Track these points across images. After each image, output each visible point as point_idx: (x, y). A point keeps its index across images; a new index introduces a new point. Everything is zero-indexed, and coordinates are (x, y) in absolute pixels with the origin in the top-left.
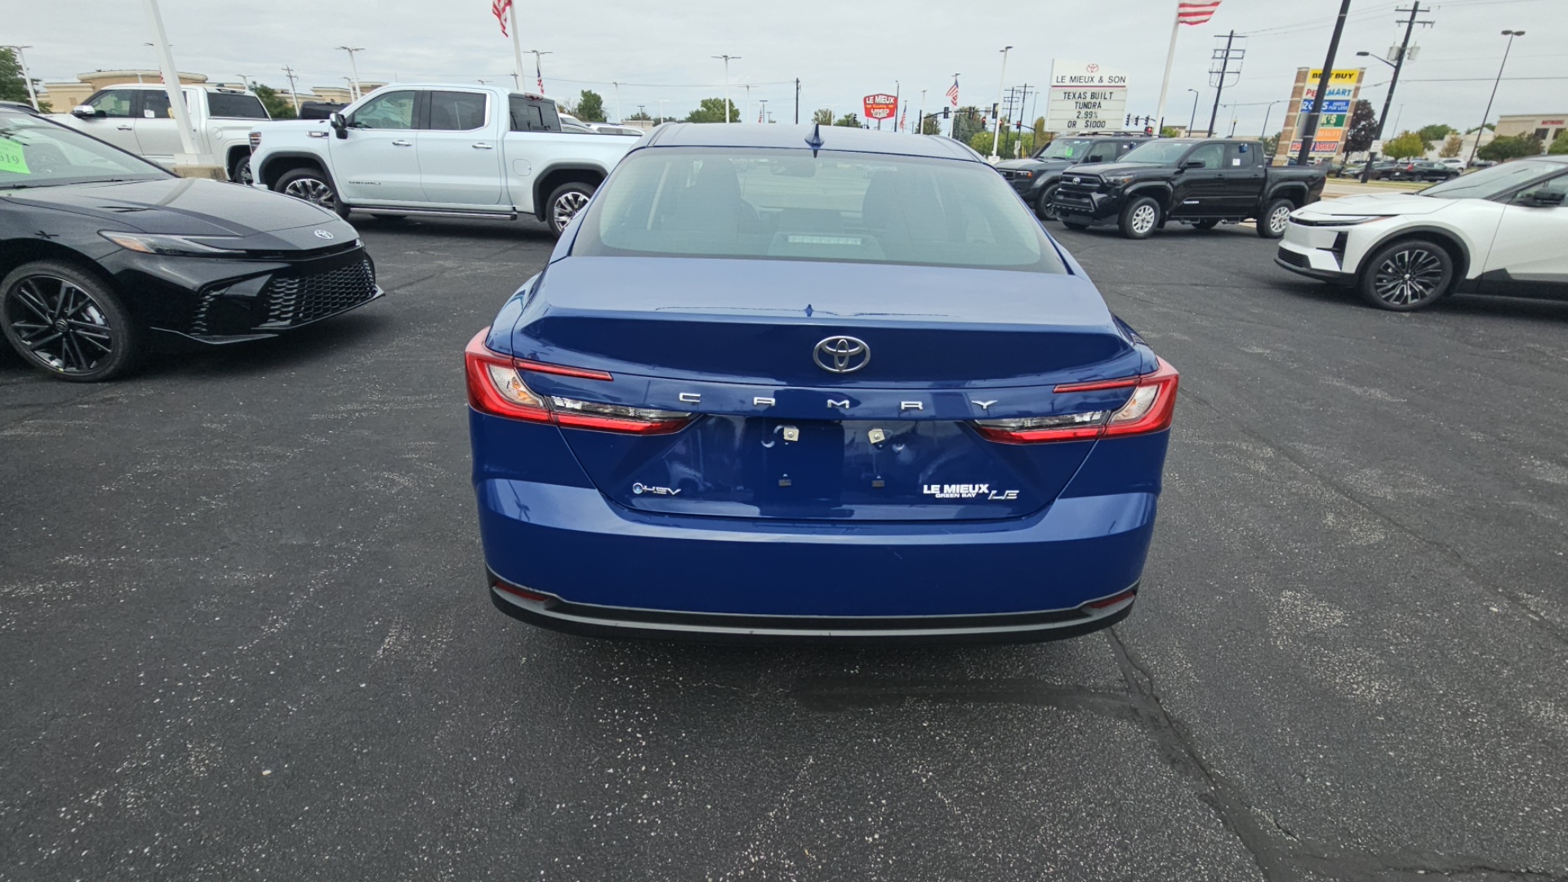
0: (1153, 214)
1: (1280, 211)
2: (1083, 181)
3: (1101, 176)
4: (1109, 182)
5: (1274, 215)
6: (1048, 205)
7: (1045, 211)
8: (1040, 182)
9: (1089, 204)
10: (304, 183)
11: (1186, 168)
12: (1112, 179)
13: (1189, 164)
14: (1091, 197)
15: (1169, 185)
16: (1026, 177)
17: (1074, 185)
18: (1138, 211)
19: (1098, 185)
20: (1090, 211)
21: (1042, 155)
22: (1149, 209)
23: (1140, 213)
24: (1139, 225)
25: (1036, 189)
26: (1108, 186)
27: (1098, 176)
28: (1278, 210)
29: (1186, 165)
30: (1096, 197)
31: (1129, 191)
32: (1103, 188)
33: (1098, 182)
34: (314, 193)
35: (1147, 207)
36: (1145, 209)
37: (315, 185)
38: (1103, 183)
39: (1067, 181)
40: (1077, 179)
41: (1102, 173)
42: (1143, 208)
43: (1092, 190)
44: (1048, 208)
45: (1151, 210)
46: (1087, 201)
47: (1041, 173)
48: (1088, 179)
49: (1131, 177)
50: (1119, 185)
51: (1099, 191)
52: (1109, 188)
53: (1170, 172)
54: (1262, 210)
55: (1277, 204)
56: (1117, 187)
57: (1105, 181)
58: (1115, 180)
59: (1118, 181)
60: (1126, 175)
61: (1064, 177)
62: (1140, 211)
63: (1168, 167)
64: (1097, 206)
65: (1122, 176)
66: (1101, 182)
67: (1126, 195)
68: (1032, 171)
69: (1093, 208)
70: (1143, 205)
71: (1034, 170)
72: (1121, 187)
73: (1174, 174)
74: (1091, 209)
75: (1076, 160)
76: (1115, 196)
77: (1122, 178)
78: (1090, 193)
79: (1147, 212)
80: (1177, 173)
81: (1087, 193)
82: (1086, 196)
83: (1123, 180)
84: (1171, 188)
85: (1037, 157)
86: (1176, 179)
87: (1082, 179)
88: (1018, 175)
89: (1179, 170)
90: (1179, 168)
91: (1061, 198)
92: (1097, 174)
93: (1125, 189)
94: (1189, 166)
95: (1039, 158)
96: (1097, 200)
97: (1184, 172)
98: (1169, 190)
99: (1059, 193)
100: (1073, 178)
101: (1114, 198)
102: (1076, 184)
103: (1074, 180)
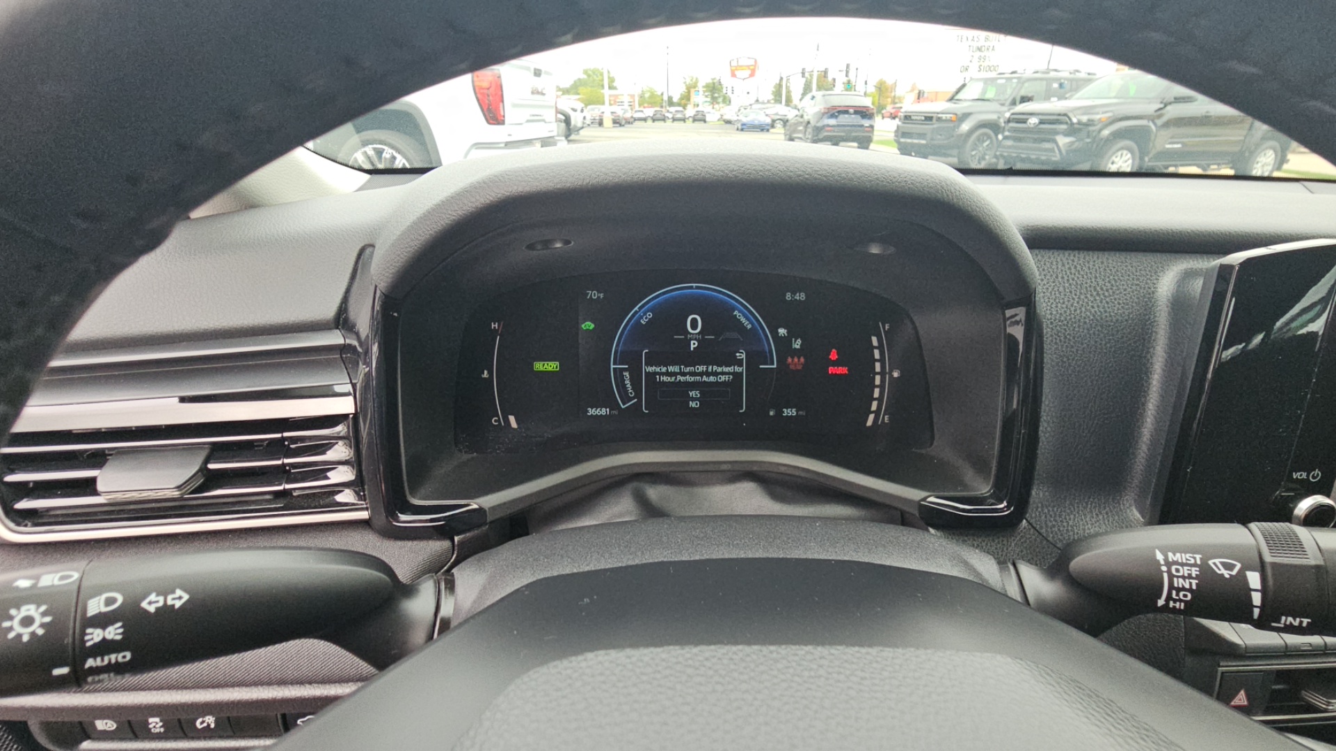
0: (1130, 161)
1: (1265, 154)
2: (1041, 122)
3: (1071, 115)
4: (1079, 123)
5: (1258, 159)
6: (974, 153)
7: (970, 159)
8: (965, 127)
9: (1052, 150)
11: (1170, 103)
12: (1084, 119)
13: (1175, 98)
14: (1055, 142)
15: (1151, 124)
16: (951, 121)
17: (1029, 128)
18: (1114, 158)
19: (1064, 127)
20: (1054, 159)
21: (957, 98)
22: (1126, 155)
23: (1116, 160)
25: (960, 135)
26: (1076, 126)
27: (1065, 115)
28: (1263, 154)
29: (1172, 100)
30: (1063, 141)
31: (1106, 132)
32: (1073, 130)
33: (1067, 123)
35: (1125, 152)
36: (1122, 155)
38: (1072, 124)
39: (1017, 122)
40: (1033, 121)
41: (1072, 111)
42: (1120, 153)
43: (1056, 133)
45: (1129, 155)
46: (1047, 145)
47: (966, 116)
48: (1050, 119)
49: (1111, 114)
50: (1094, 125)
51: (1066, 134)
52: (1080, 130)
53: (1149, 109)
54: (1247, 154)
55: (1264, 146)
56: (1091, 128)
57: (1075, 120)
58: (1089, 120)
59: (1092, 121)
60: (1103, 113)
61: (1014, 119)
62: (1116, 157)
63: (1149, 103)
64: (1064, 152)
65: (1098, 113)
66: (1069, 122)
67: (1102, 139)
68: (956, 114)
69: (1058, 155)
70: (1118, 150)
71: (958, 113)
72: (1098, 127)
73: (1156, 111)
74: (1055, 156)
75: (1004, 102)
76: (1088, 140)
77: (1098, 117)
78: (1053, 137)
79: (1125, 158)
80: (1160, 109)
81: (1049, 137)
82: (1048, 141)
83: (1100, 119)
84: (1153, 127)
85: (951, 99)
86: (1159, 117)
87: (1041, 120)
88: (939, 119)
89: (1162, 106)
90: (1161, 103)
91: (1010, 143)
92: (1063, 112)
93: (1100, 131)
94: (1177, 101)
95: (954, 101)
96: (1064, 145)
97: (1169, 108)
98: (1152, 131)
99: (1005, 138)
100: (1027, 119)
101: (1087, 143)
102: (1032, 126)
103: (1030, 121)
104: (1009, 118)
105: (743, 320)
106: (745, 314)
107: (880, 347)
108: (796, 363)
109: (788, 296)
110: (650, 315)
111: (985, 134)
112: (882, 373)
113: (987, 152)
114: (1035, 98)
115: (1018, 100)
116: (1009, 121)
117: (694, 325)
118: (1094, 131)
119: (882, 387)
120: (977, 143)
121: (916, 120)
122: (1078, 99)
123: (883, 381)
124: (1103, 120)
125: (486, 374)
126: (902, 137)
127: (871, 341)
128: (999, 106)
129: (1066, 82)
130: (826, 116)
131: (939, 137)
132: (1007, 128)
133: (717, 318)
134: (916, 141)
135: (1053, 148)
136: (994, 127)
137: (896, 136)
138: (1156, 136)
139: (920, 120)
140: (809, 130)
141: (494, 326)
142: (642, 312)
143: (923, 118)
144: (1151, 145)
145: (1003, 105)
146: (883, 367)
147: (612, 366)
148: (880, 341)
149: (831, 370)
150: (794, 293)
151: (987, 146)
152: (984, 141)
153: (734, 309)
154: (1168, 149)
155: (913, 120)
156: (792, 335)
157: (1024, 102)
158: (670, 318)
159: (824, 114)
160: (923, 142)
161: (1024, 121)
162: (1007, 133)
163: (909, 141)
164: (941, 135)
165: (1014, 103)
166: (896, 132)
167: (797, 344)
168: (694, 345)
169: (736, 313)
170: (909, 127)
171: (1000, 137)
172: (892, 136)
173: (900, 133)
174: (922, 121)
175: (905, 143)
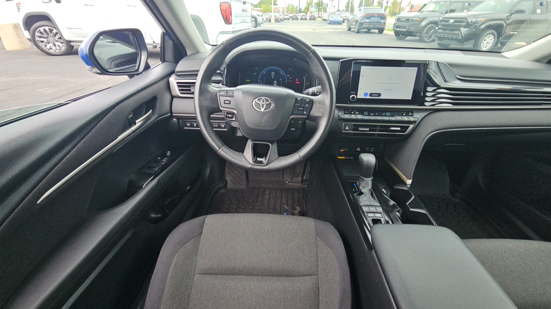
0: (493, 39)
2: (455, 22)
3: (468, 19)
6: (426, 35)
7: (424, 38)
8: (423, 24)
9: (458, 34)
10: (45, 30)
11: (513, 13)
12: (474, 20)
13: (516, 11)
14: (460, 30)
15: (504, 23)
16: (417, 21)
17: (449, 24)
18: (485, 38)
19: (465, 24)
20: (458, 38)
21: (422, 10)
22: (491, 37)
24: (485, 45)
25: (421, 27)
26: (470, 23)
27: (466, 19)
29: (515, 12)
30: (463, 30)
31: (483, 26)
32: (468, 25)
33: (466, 22)
34: (51, 35)
35: (491, 35)
36: (489, 36)
37: (51, 31)
38: (468, 23)
39: (444, 22)
40: (452, 21)
41: (468, 17)
42: (488, 36)
43: (461, 26)
44: (426, 36)
45: (493, 37)
46: (456, 32)
47: (424, 18)
48: (459, 21)
49: (485, 18)
50: (478, 23)
51: (465, 27)
52: (471, 25)
53: (504, 16)
56: (476, 25)
57: (470, 21)
59: (477, 21)
60: (482, 18)
61: (443, 20)
62: (487, 38)
63: (504, 13)
64: (463, 35)
65: (480, 18)
66: (467, 22)
67: (481, 29)
68: (420, 18)
69: (461, 37)
70: (488, 35)
71: (421, 17)
72: (479, 24)
73: (507, 17)
74: (459, 37)
75: (442, 12)
76: (474, 30)
77: (480, 19)
78: (459, 28)
79: (490, 38)
80: (509, 16)
81: (458, 28)
82: (457, 30)
83: (481, 20)
84: (505, 25)
85: (419, 11)
86: (508, 19)
87: (455, 20)
88: (412, 20)
89: (510, 14)
90: (510, 13)
91: (441, 31)
92: (465, 17)
93: (481, 25)
94: (516, 12)
95: (420, 12)
96: (464, 32)
97: (513, 16)
98: (504, 26)
99: (439, 29)
100: (449, 20)
101: (474, 31)
102: (451, 23)
103: (450, 21)
104: (442, 20)
105: (281, 73)
106: (282, 72)
107: (305, 79)
108: (290, 81)
109: (289, 69)
110: (265, 72)
111: (431, 27)
112: (305, 83)
113: (432, 34)
114: (456, 11)
115: (449, 11)
116: (441, 21)
117: (273, 74)
118: (477, 26)
119: (305, 86)
120: (428, 31)
121: (402, 20)
122: (474, 11)
123: (305, 85)
124: (481, 21)
125: (238, 82)
126: (396, 28)
127: (303, 78)
128: (440, 14)
129: (472, 3)
130: (365, 18)
131: (412, 28)
132: (440, 24)
133: (277, 73)
134: (402, 30)
135: (459, 33)
136: (436, 23)
137: (394, 27)
138: (506, 28)
139: (404, 20)
140: (358, 24)
141: (240, 73)
142: (264, 71)
143: (406, 20)
144: (503, 32)
145: (441, 13)
146: (306, 82)
147: (259, 81)
148: (305, 78)
149: (296, 82)
150: (290, 69)
151: (433, 32)
152: (431, 30)
153: (280, 71)
154: (511, 34)
155: (401, 20)
156: (290, 76)
157: (451, 12)
158: (269, 73)
159: (364, 17)
160: (405, 30)
161: (448, 22)
162: (440, 27)
163: (399, 29)
164: (413, 27)
165: (447, 12)
166: (394, 25)
167: (291, 78)
168: (273, 77)
169: (280, 72)
170: (400, 24)
171: (437, 28)
172: (392, 28)
173: (395, 26)
174: (405, 21)
175: (397, 30)
